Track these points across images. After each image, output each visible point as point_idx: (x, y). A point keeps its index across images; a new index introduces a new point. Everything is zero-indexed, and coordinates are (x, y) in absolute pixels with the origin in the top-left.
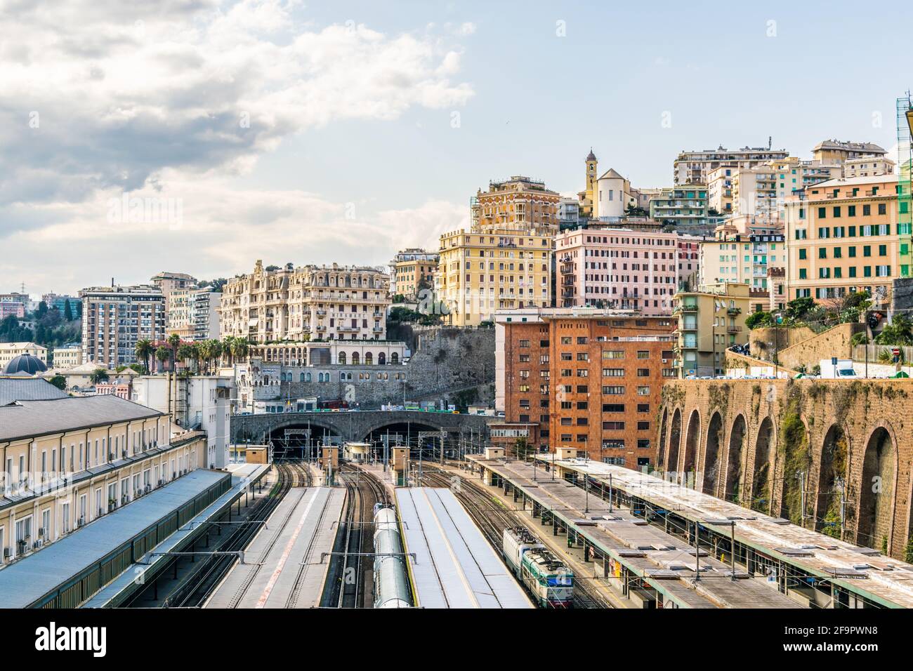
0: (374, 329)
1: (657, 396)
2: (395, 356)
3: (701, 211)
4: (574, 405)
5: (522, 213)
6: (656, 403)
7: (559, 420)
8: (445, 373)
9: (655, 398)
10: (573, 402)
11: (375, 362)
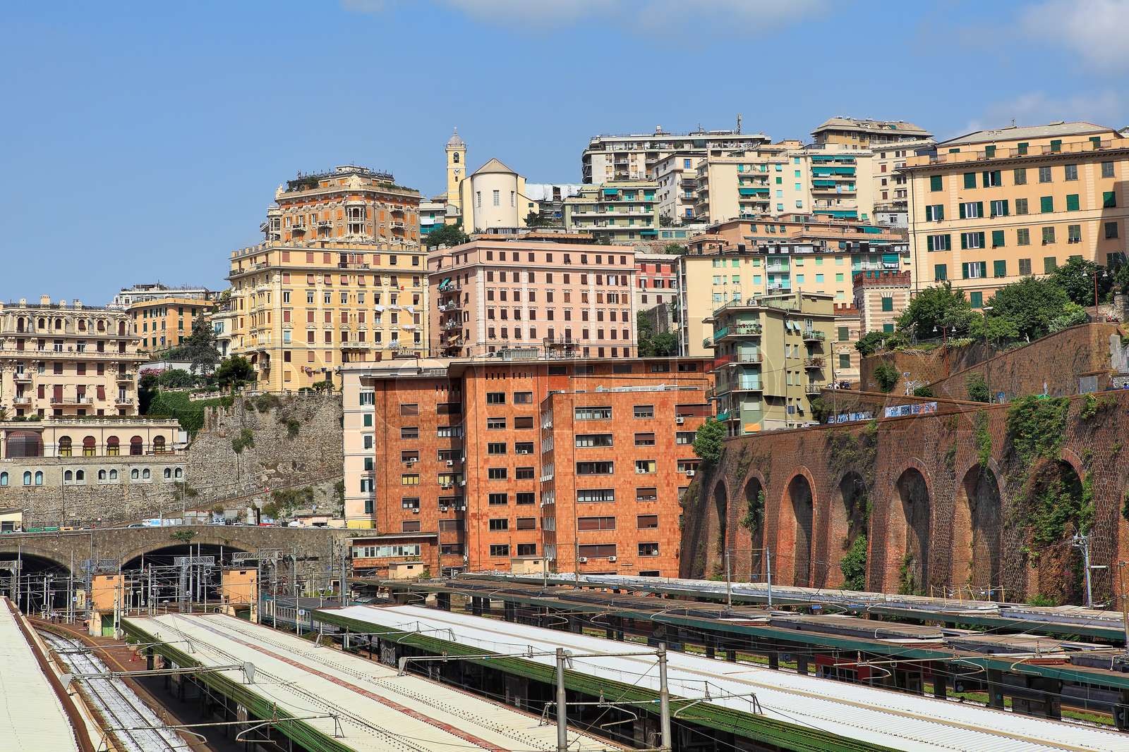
0: (117, 401)
1: (668, 474)
2: (159, 441)
3: (649, 219)
4: (511, 498)
5: (359, 222)
6: (668, 485)
7: (485, 524)
8: (252, 466)
9: (666, 477)
10: (510, 494)
11: (125, 451)
